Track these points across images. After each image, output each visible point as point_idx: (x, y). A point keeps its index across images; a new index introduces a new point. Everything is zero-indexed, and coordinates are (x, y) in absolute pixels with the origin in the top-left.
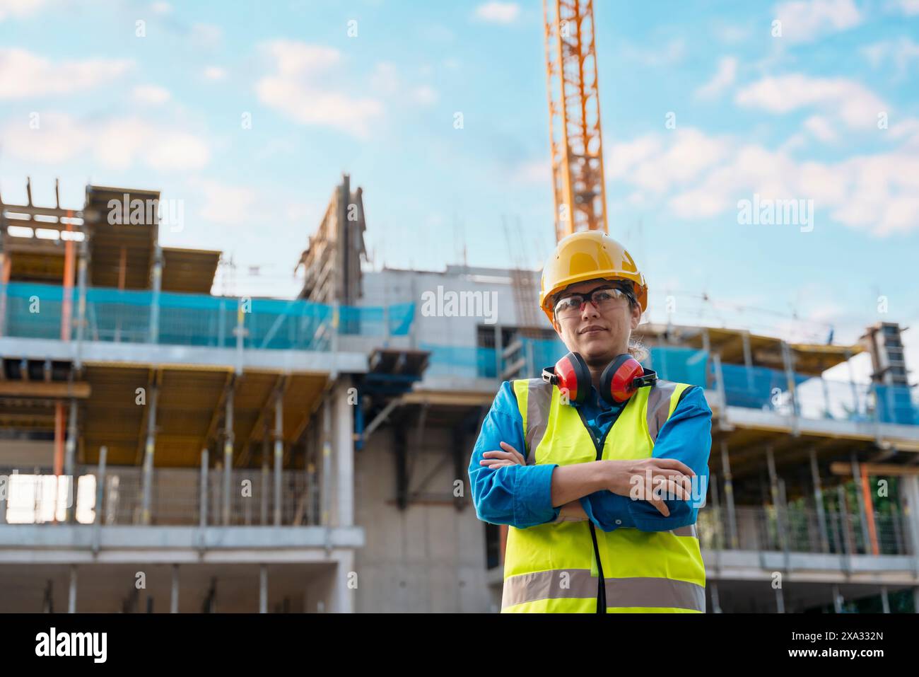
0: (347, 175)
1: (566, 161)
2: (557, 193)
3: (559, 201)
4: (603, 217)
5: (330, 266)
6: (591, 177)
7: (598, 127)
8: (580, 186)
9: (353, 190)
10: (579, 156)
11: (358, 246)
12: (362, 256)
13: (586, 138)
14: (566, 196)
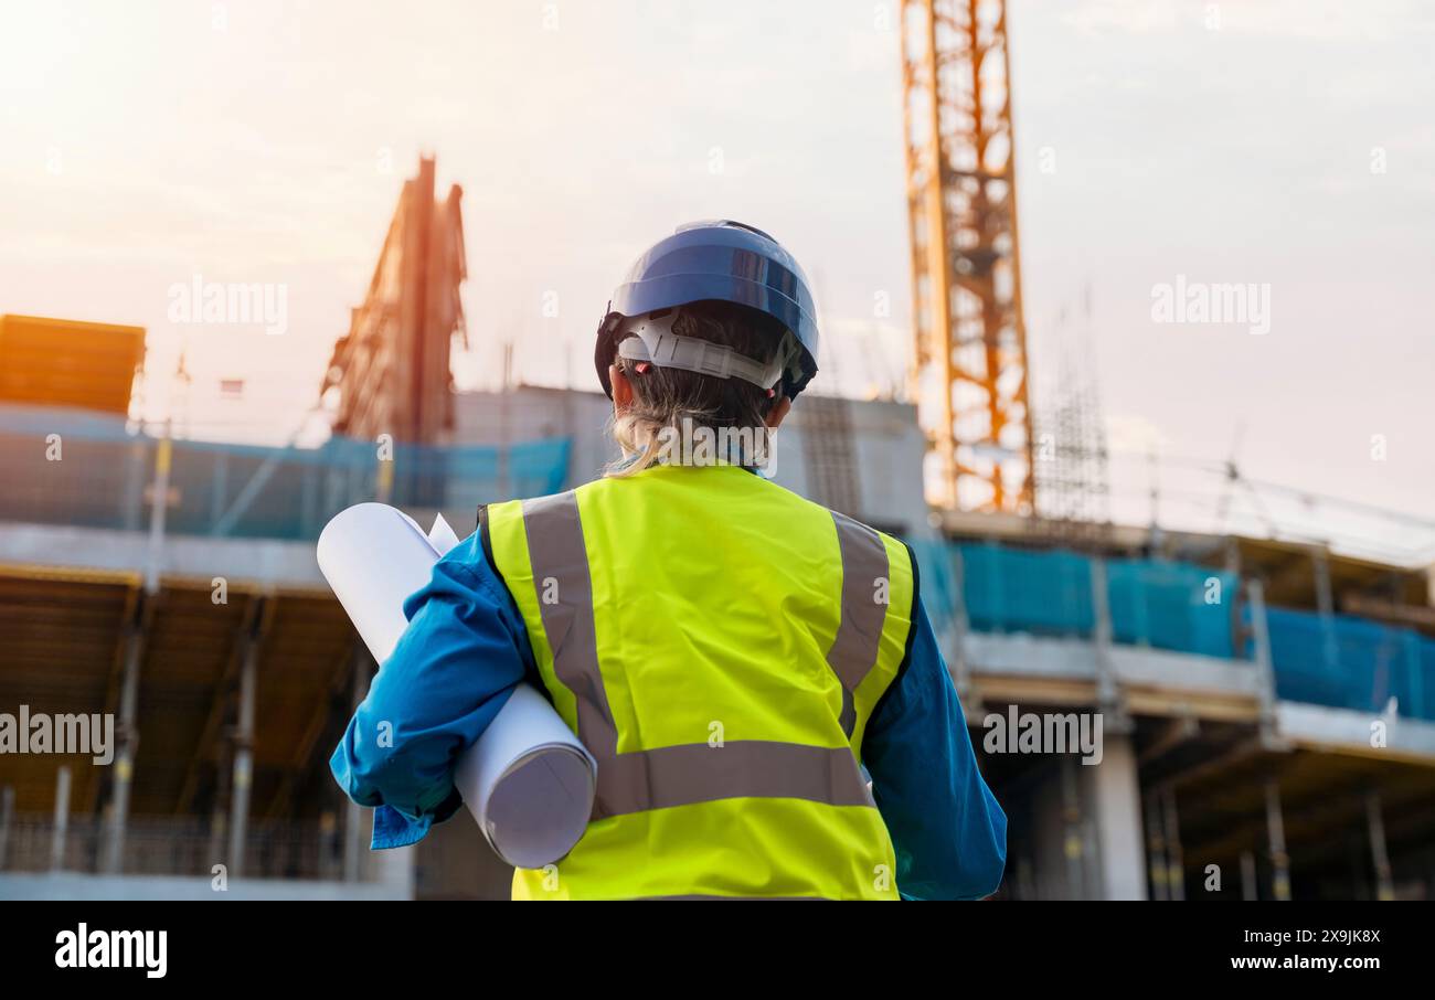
0: (428, 157)
1: (937, 182)
2: (918, 254)
3: (920, 267)
4: (1016, 303)
5: (385, 358)
6: (991, 218)
7: (1006, 113)
8: (967, 239)
9: (442, 193)
10: (965, 174)
11: (446, 313)
12: (456, 341)
13: (981, 140)
14: (935, 259)
